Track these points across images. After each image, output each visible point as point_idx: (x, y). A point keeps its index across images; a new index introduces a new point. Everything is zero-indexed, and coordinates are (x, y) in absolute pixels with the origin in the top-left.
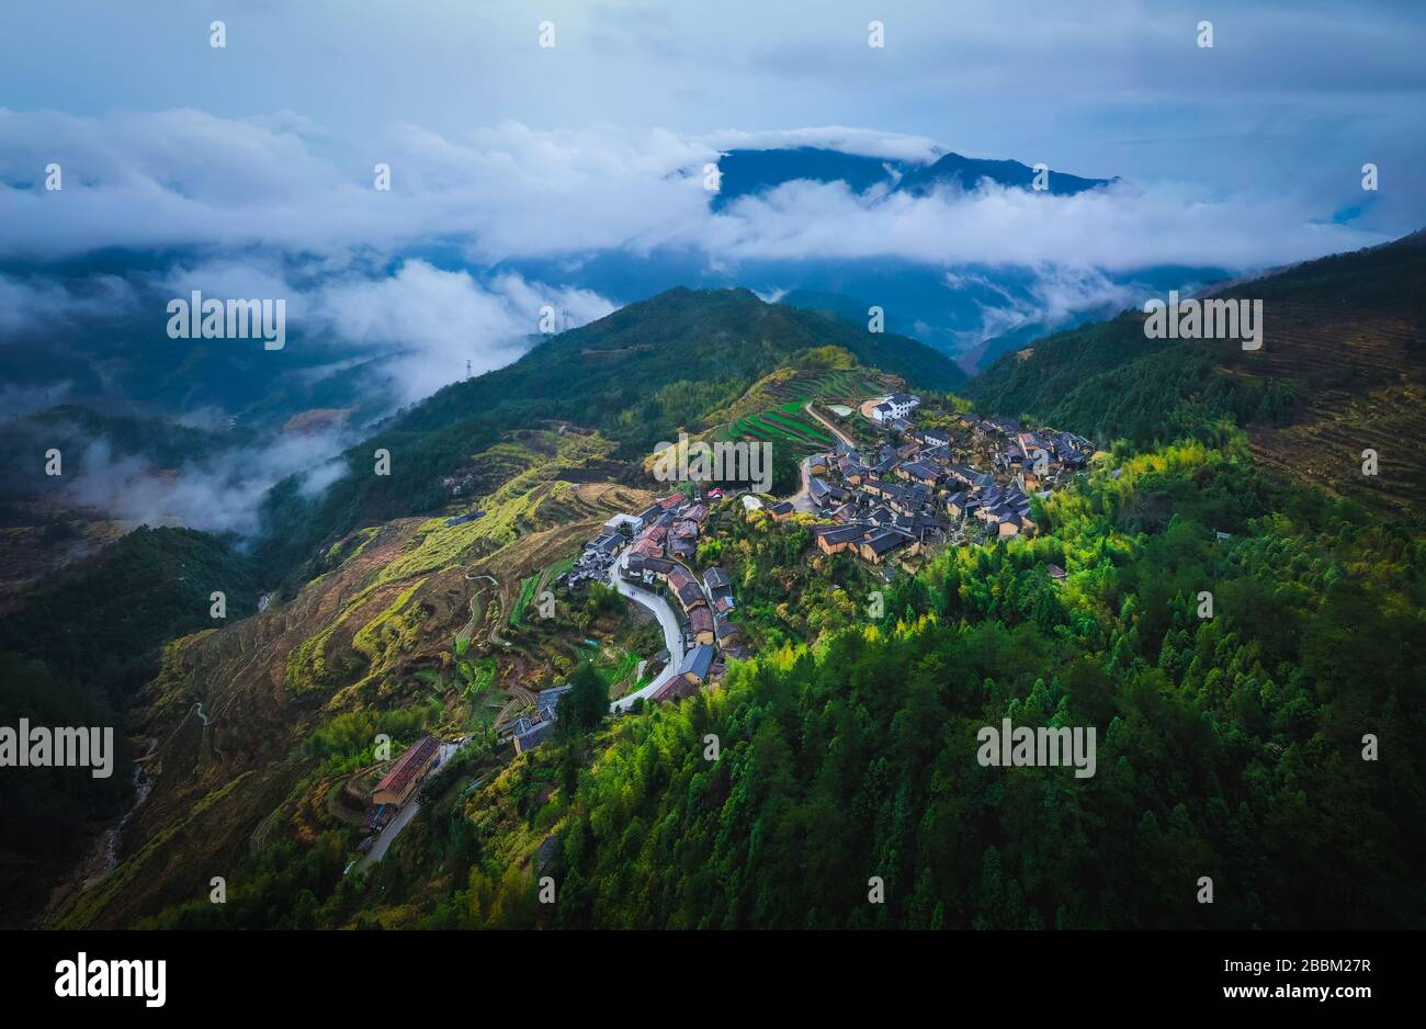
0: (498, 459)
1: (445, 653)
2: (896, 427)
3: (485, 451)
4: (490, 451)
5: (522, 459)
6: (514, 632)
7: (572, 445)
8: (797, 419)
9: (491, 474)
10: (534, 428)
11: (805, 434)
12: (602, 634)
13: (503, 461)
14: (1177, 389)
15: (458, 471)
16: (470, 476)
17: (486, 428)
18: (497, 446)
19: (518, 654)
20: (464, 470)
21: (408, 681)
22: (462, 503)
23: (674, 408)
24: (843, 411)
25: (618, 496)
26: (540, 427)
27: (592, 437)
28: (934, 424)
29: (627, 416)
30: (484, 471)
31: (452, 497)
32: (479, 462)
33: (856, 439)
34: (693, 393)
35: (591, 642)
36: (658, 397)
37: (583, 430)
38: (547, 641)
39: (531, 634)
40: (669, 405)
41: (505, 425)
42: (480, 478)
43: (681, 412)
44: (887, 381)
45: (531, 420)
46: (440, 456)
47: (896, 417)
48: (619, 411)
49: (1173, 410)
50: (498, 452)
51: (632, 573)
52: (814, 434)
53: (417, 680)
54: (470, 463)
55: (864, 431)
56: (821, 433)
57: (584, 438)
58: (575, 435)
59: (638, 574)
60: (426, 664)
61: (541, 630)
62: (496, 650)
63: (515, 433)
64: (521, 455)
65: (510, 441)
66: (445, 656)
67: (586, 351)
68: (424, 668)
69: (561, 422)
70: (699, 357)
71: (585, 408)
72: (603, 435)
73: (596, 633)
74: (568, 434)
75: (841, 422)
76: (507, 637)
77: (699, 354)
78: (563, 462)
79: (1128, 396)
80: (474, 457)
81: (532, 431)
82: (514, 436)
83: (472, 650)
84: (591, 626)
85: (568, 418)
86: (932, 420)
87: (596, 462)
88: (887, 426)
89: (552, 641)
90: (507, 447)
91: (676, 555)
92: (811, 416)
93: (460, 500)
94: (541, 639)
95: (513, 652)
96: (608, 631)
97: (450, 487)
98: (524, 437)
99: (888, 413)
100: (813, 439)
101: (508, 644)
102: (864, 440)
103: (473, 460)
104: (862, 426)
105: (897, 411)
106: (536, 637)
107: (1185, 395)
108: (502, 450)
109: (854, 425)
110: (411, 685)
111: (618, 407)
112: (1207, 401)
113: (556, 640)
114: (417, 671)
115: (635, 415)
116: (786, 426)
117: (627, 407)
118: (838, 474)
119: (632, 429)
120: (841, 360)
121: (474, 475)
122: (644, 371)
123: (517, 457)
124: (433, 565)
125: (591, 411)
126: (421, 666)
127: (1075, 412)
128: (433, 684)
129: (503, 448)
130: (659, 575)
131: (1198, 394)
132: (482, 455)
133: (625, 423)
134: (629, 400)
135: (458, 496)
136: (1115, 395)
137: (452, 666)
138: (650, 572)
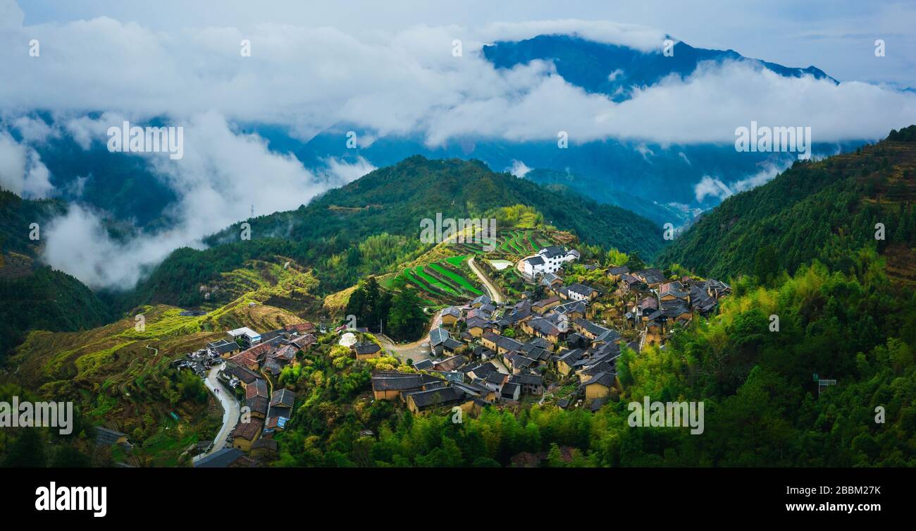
0: (239, 280)
1: (98, 384)
2: (546, 282)
3: (231, 271)
4: (235, 272)
5: (255, 284)
6: (133, 388)
7: (290, 279)
8: (457, 272)
9: (232, 290)
10: (269, 261)
11: (459, 286)
12: (184, 413)
13: (242, 282)
14: (828, 224)
15: (211, 282)
16: (216, 288)
17: (235, 254)
18: (240, 270)
19: (130, 403)
20: (214, 282)
21: (74, 392)
22: (210, 307)
23: (373, 258)
24: (500, 265)
25: (278, 318)
26: (273, 260)
27: (305, 275)
28: (580, 278)
29: (335, 260)
30: (227, 286)
31: (204, 300)
32: (225, 279)
33: (504, 293)
34: (391, 246)
35: (175, 416)
36: (362, 247)
37: (301, 268)
38: (151, 404)
39: (143, 394)
40: (368, 254)
41: (249, 254)
42: (224, 291)
43: (378, 262)
44: (559, 238)
45: (268, 253)
46: (201, 268)
47: (547, 271)
48: (330, 256)
49: (823, 246)
50: (240, 274)
51: (224, 375)
52: (466, 286)
53: (78, 394)
54: (219, 278)
55: (513, 286)
56: (474, 286)
57: (300, 275)
58: (295, 271)
59: (228, 378)
60: (86, 386)
61: (150, 394)
62: (119, 394)
63: (255, 262)
64: (254, 281)
65: (250, 268)
66: (97, 386)
67: (333, 207)
68: (85, 389)
69: (288, 259)
70: (412, 216)
71: (308, 250)
72: (314, 273)
73: (181, 411)
74: (291, 269)
75: (495, 275)
76: (129, 389)
77: (412, 212)
78: (278, 290)
79: (786, 238)
80: (222, 274)
81: (266, 263)
82: (254, 265)
83: (108, 390)
84: (178, 404)
85: (293, 257)
86: (580, 274)
87: (299, 295)
88: (536, 281)
89: (153, 405)
90: (247, 272)
91: (267, 371)
92: (470, 270)
93: (209, 304)
94: (147, 400)
95: (128, 401)
96: (189, 413)
97: (203, 292)
98: (261, 266)
99: (539, 267)
100: (464, 291)
101: (128, 394)
102: (512, 294)
103: (221, 277)
104: (513, 280)
105: (550, 265)
106: (144, 397)
107: (834, 230)
108: (243, 274)
109: (505, 278)
110: (74, 394)
111: (329, 252)
112: (854, 232)
113: (156, 406)
114: (81, 388)
115: (341, 261)
116: (444, 277)
117: (337, 253)
118: (463, 326)
119: (337, 272)
120: (526, 219)
121: (220, 287)
122: (366, 226)
123: (251, 281)
124: (150, 336)
125: (311, 253)
126: (84, 386)
127: (736, 261)
128: (83, 400)
129: (244, 273)
130: (243, 384)
131: (846, 226)
132: (229, 274)
133: (331, 267)
134: (340, 247)
135: (208, 301)
136: (775, 239)
137: (96, 394)
138: (235, 379)
